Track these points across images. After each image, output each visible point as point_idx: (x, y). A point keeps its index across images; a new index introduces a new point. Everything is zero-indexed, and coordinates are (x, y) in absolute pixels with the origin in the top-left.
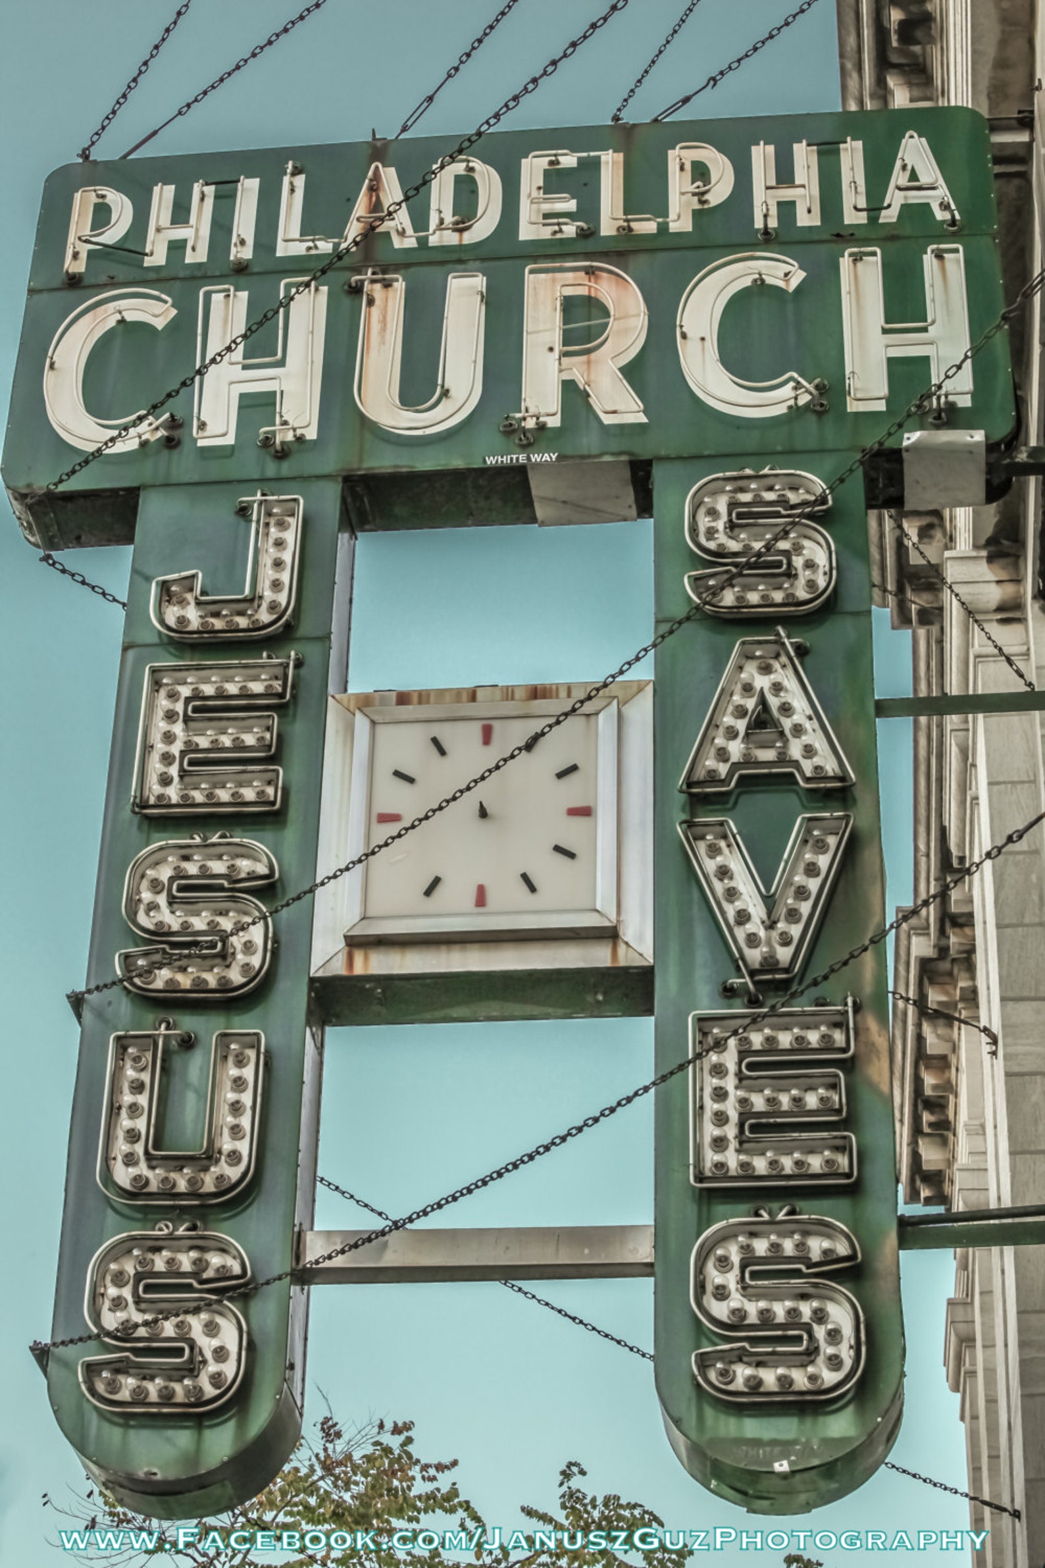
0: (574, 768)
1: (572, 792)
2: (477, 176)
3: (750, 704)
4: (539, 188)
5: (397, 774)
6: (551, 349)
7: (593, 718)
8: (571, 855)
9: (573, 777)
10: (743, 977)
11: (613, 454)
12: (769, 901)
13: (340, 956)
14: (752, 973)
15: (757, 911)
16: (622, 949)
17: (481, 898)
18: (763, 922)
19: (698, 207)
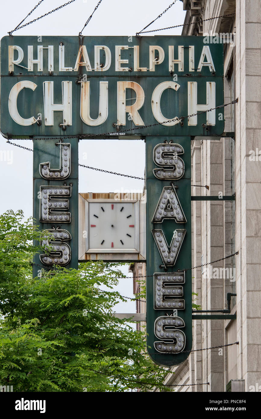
0: (130, 216)
1: (130, 221)
2: (105, 50)
3: (166, 201)
4: (120, 55)
5: (94, 215)
6: (123, 103)
7: (134, 204)
8: (130, 236)
9: (130, 218)
10: (164, 265)
11: (137, 134)
12: (169, 249)
13: (84, 255)
14: (166, 265)
15: (167, 250)
16: (140, 256)
17: (112, 246)
18: (168, 252)
19: (156, 64)
